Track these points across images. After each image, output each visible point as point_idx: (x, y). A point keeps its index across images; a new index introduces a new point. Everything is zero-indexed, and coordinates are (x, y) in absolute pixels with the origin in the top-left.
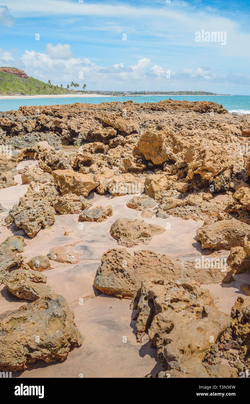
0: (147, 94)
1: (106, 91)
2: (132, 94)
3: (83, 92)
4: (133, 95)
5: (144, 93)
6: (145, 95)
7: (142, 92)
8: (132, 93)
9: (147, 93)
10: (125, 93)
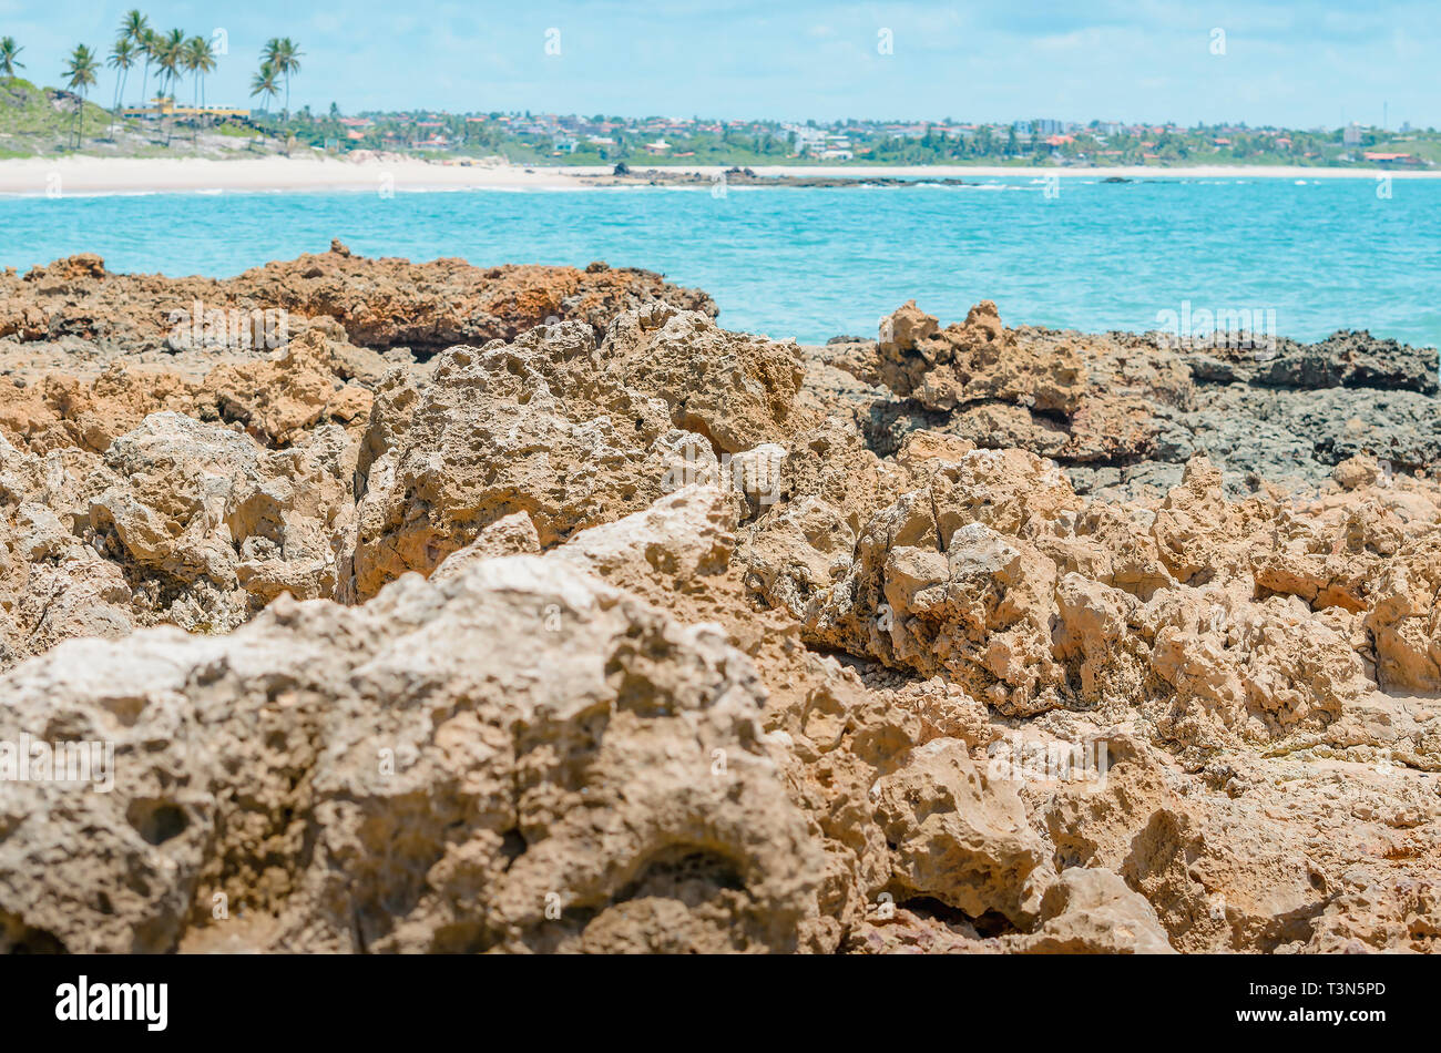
0: (1069, 154)
1: (584, 113)
2: (887, 150)
3: (263, 130)
4: (900, 162)
5: (1027, 149)
6: (1037, 162)
7: (1012, 130)
8: (885, 148)
9: (1065, 149)
10: (799, 147)
